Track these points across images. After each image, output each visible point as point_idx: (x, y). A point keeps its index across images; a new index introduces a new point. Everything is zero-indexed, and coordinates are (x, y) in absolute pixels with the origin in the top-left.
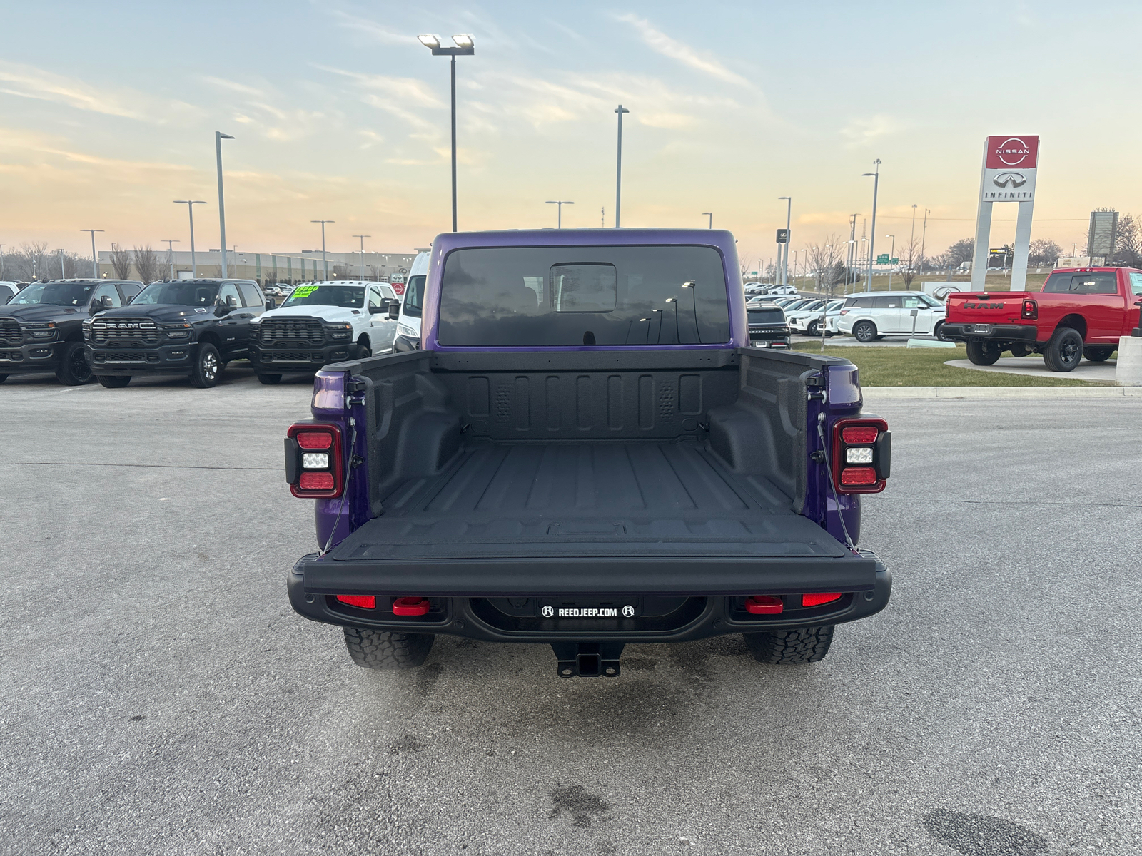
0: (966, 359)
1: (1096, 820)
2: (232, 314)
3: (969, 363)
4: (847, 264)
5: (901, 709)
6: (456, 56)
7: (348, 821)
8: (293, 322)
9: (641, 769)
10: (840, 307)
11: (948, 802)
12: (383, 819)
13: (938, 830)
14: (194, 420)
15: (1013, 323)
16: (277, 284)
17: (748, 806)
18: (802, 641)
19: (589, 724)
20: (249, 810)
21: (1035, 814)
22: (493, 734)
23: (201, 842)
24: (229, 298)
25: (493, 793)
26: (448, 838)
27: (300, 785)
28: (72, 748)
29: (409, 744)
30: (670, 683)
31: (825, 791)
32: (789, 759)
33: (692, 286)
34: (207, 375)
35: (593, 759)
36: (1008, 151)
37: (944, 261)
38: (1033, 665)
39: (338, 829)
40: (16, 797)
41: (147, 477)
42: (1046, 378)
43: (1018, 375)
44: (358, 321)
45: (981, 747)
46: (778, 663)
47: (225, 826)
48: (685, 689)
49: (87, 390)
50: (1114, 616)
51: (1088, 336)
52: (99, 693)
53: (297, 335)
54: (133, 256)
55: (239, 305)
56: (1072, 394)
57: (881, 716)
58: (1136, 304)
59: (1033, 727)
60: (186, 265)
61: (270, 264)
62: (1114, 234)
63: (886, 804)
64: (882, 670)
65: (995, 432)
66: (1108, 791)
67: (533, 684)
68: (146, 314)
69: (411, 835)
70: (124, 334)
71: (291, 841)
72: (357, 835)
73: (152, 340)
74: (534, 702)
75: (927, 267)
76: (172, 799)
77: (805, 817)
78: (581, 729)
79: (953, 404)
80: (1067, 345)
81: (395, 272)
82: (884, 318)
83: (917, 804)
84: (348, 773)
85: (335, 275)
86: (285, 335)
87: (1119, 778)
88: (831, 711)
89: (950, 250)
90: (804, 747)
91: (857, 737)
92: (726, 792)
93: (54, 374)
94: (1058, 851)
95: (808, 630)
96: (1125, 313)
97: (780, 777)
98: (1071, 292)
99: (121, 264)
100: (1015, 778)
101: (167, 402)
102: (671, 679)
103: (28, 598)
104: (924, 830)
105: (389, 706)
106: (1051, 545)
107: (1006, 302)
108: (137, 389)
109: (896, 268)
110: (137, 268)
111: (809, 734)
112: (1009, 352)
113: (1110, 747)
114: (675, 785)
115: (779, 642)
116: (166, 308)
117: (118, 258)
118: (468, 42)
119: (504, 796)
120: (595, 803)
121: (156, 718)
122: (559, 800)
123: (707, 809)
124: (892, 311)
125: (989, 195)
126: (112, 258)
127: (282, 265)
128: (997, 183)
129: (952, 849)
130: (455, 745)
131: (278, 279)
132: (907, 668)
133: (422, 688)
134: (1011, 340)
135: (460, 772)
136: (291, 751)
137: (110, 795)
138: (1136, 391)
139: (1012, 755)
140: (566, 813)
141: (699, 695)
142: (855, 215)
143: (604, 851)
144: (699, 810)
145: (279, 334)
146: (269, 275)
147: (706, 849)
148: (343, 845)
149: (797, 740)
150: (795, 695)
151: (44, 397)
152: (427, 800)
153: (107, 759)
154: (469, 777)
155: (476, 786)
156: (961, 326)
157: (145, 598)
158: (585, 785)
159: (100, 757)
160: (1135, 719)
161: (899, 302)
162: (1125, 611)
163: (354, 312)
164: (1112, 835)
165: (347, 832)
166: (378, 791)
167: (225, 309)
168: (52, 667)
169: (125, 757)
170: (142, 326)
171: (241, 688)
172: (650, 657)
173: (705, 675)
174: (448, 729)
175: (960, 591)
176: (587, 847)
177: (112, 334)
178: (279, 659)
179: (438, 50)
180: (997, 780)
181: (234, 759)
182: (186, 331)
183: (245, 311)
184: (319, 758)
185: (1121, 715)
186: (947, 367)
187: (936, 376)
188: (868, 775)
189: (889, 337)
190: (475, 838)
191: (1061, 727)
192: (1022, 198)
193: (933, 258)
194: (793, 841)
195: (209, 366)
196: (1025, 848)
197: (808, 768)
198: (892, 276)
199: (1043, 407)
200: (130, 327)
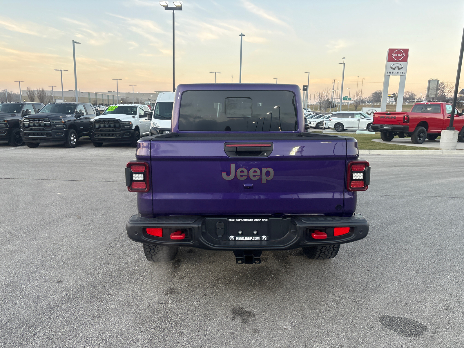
0: (380, 138)
1: (446, 319)
2: (82, 117)
3: (381, 140)
4: (331, 100)
5: (366, 276)
6: (175, 11)
7: (150, 322)
8: (108, 121)
9: (266, 300)
10: (329, 117)
11: (387, 312)
12: (165, 321)
13: (385, 323)
14: (68, 161)
15: (399, 124)
16: (97, 105)
17: (310, 315)
18: (327, 250)
19: (244, 283)
20: (110, 318)
21: (422, 317)
22: (205, 287)
23: (92, 330)
24: (80, 111)
25: (208, 310)
26: (192, 328)
27: (129, 308)
28: (33, 294)
29: (172, 291)
30: (274, 267)
31: (339, 308)
32: (324, 296)
33: (279, 107)
34: (72, 142)
35: (247, 297)
36: (396, 55)
37: (369, 99)
38: (416, 259)
39: (147, 325)
40: (13, 314)
41: (50, 185)
42: (412, 147)
43: (401, 145)
44: (134, 121)
45: (399, 291)
46: (317, 259)
47: (101, 324)
48: (280, 269)
49: (22, 148)
50: (446, 240)
51: (429, 130)
52: (42, 272)
53: (110, 126)
54: (36, 93)
55: (85, 114)
56: (422, 153)
57: (359, 279)
58: (448, 117)
59: (418, 283)
60: (59, 97)
61: (95, 97)
62: (437, 88)
63: (364, 313)
64: (358, 261)
65: (394, 168)
66: (449, 308)
67: (219, 267)
68: (46, 117)
69: (177, 327)
70: (37, 125)
71: (128, 330)
72: (155, 327)
73: (49, 128)
74: (220, 274)
75: (362, 101)
76: (78, 314)
77: (333, 319)
78: (240, 285)
79: (376, 157)
80: (421, 134)
81: (146, 101)
82: (347, 122)
83: (376, 313)
84: (148, 303)
85: (122, 102)
86: (105, 126)
87: (453, 302)
88: (339, 277)
89: (372, 95)
90: (330, 291)
91: (350, 287)
92: (301, 309)
93: (7, 141)
94: (432, 331)
95: (330, 246)
96: (444, 121)
97: (322, 303)
98: (422, 112)
99: (31, 96)
100: (413, 303)
101: (56, 154)
102: (274, 265)
103: (7, 234)
104: (380, 323)
105: (162, 276)
106: (419, 213)
107: (396, 116)
108: (42, 148)
109: (351, 102)
110: (38, 98)
111: (331, 287)
112: (397, 136)
113: (449, 291)
114: (280, 306)
115: (318, 250)
116: (54, 115)
117: (30, 93)
118: (180, 5)
119: (212, 312)
120: (249, 314)
121: (68, 282)
122: (235, 313)
123: (294, 316)
124: (350, 119)
125: (388, 73)
126: (27, 93)
127: (100, 97)
128: (392, 68)
129: (391, 330)
130: (190, 292)
131: (98, 103)
132: (367, 261)
133: (174, 269)
134: (398, 131)
135: (194, 302)
136: (124, 294)
137: (51, 312)
138: (448, 152)
139: (411, 294)
140: (238, 318)
141: (286, 271)
142: (334, 80)
143: (255, 333)
144: (291, 316)
145: (102, 126)
146: (94, 101)
147: (295, 331)
148: (149, 331)
149: (327, 289)
150: (324, 272)
151: (4, 151)
152: (182, 313)
153: (49, 298)
154: (198, 304)
155: (201, 308)
156: (379, 125)
157: (56, 233)
158: (244, 307)
159: (46, 297)
160: (458, 280)
161: (353, 115)
162: (450, 238)
163: (133, 117)
164: (452, 324)
165: (151, 326)
166: (161, 310)
167: (79, 115)
168: (21, 261)
169: (56, 297)
170: (44, 122)
171: (101, 269)
172: (265, 257)
173: (288, 264)
174: (187, 285)
175: (385, 231)
176: (248, 331)
177: (32, 125)
178: (115, 258)
179: (167, 8)
180: (406, 303)
181: (101, 298)
182: (62, 124)
183: (87, 116)
184: (135, 297)
185: (452, 278)
186: (373, 142)
187: (369, 145)
188: (356, 302)
189: (348, 130)
190: (202, 328)
191: (429, 283)
192: (401, 74)
193: (365, 98)
194: (329, 328)
195: (73, 139)
196: (419, 330)
197: (332, 300)
198: (349, 105)
199: (411, 158)
200: (39, 122)
